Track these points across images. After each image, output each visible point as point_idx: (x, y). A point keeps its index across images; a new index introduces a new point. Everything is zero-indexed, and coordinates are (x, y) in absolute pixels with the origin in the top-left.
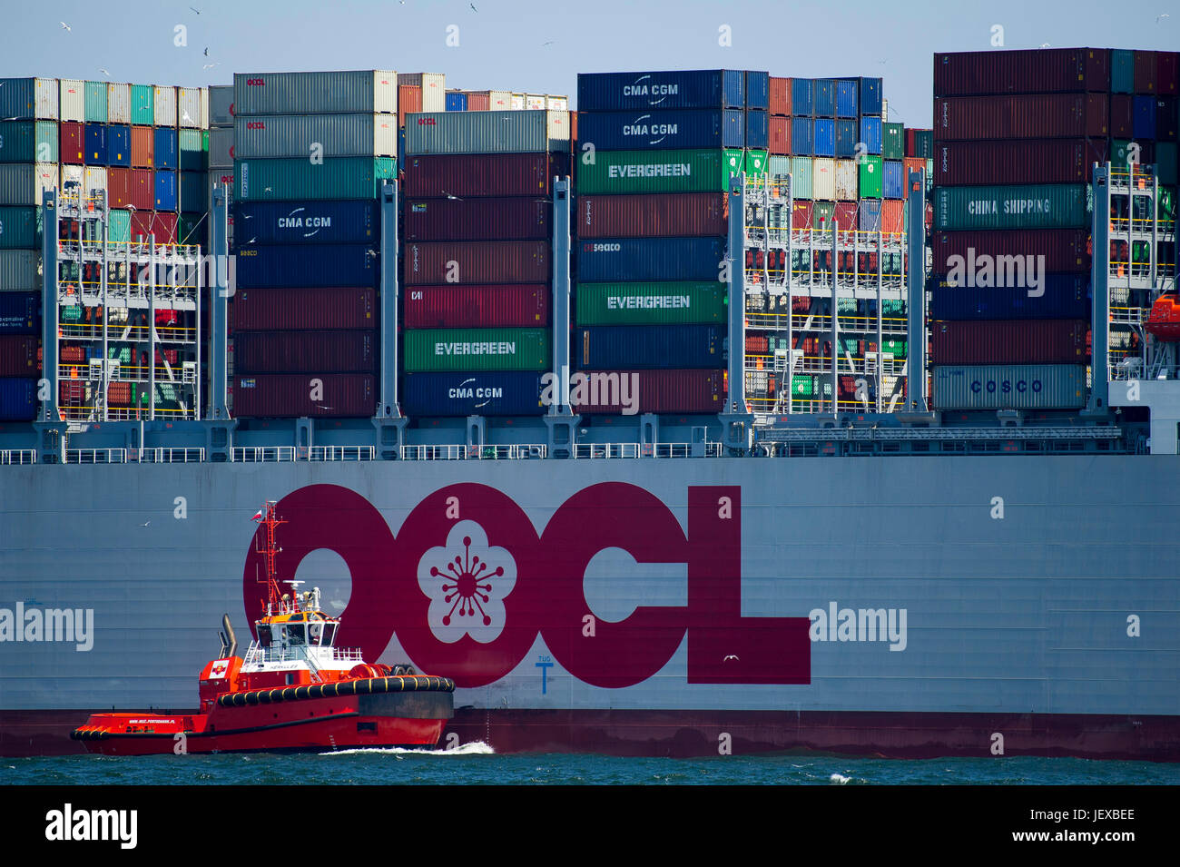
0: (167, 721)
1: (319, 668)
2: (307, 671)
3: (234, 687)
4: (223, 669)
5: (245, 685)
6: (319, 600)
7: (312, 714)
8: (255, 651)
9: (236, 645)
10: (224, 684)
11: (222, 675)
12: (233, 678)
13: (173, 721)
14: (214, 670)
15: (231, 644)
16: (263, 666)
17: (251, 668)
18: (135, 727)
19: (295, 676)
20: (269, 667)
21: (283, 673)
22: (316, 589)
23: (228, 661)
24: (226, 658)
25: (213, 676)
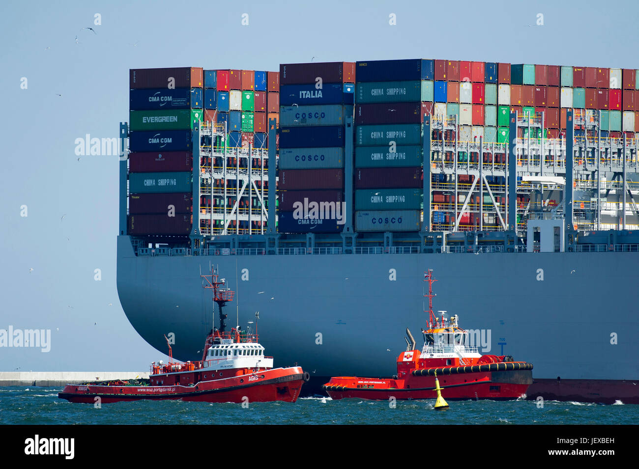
0: (381, 383)
1: (463, 357)
2: (458, 358)
3: (417, 366)
4: (411, 357)
5: (423, 365)
6: (458, 321)
7: (466, 381)
8: (426, 347)
9: (416, 344)
10: (412, 364)
11: (410, 359)
12: (417, 362)
13: (384, 383)
14: (405, 357)
15: (412, 343)
16: (433, 355)
17: (426, 356)
18: (362, 385)
19: (452, 361)
20: (436, 356)
21: (445, 359)
22: (456, 315)
23: (413, 352)
24: (411, 350)
25: (405, 360)
